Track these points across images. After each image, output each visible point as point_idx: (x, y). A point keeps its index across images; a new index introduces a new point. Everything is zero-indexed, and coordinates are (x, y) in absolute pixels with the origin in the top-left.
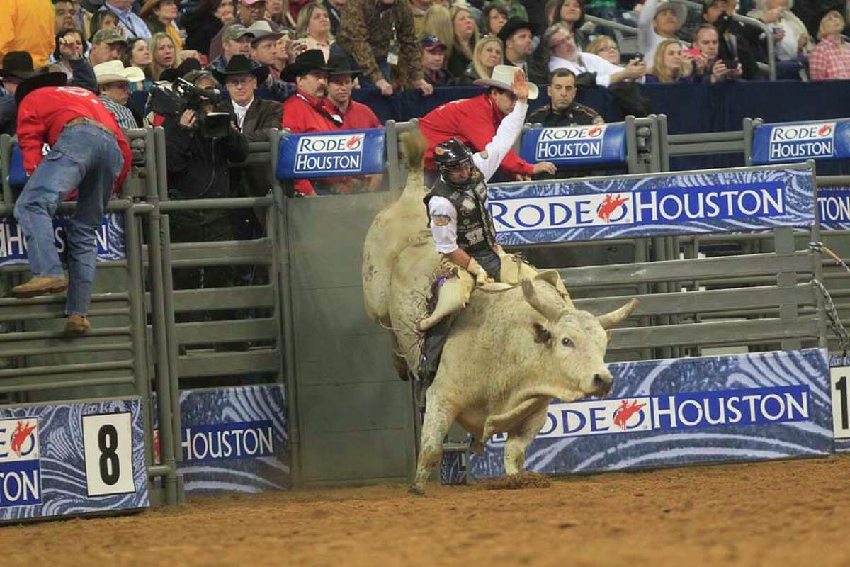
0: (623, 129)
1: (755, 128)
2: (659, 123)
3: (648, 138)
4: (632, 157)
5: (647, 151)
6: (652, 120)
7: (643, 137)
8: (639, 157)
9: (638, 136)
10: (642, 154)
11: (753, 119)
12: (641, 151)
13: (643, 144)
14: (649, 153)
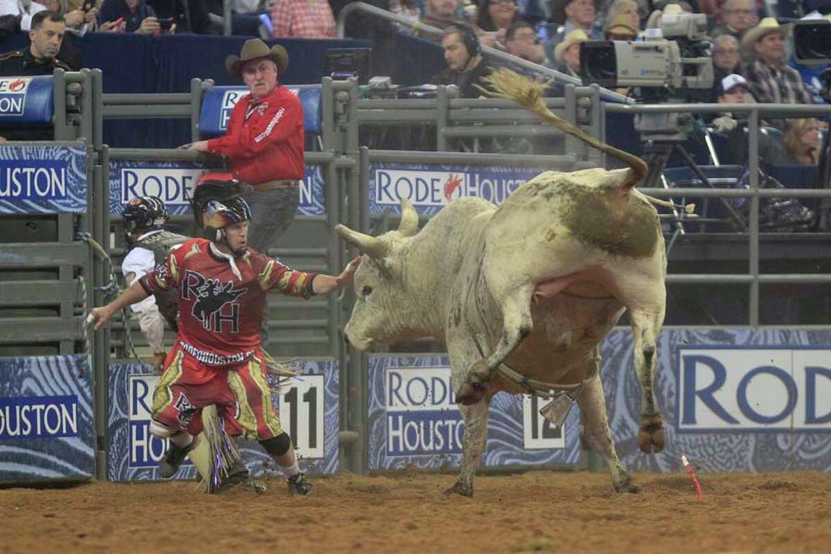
0: (51, 84)
1: (204, 91)
2: (93, 79)
3: (79, 96)
4: (59, 117)
5: (76, 112)
6: (85, 75)
7: (74, 94)
8: (68, 118)
9: (67, 93)
10: (71, 114)
11: (203, 80)
12: (70, 110)
13: (73, 103)
14: (81, 113)
